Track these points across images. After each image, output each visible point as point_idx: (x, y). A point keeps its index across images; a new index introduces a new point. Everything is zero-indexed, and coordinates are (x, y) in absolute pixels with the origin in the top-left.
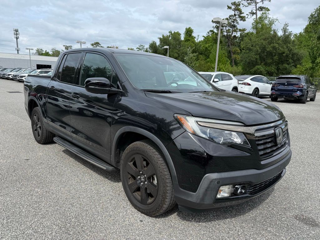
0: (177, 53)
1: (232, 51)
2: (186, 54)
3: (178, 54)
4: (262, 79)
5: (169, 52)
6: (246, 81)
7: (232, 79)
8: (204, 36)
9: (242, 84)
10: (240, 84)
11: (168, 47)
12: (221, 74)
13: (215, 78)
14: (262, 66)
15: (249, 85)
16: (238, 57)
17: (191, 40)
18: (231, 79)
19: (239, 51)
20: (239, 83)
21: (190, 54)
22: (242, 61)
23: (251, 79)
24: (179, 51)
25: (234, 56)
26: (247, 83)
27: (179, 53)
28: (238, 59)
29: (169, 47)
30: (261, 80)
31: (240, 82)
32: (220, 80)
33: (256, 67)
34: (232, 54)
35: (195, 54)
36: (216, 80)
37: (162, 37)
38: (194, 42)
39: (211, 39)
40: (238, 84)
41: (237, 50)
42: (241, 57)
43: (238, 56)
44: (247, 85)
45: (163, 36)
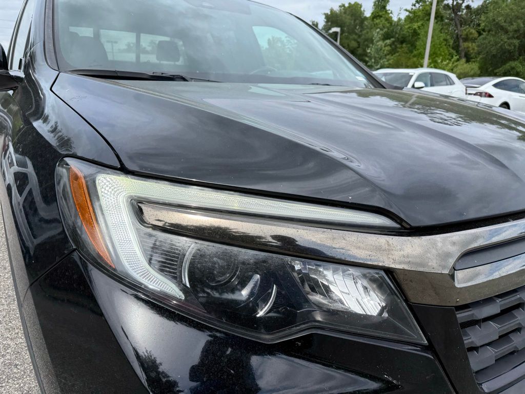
0: (355, 40)
1: (461, 35)
2: (372, 41)
3: (358, 42)
4: (517, 86)
5: (340, 39)
6: (483, 89)
7: (454, 84)
8: (406, 10)
9: (475, 94)
10: (469, 94)
11: (337, 29)
12: (430, 73)
13: (417, 80)
14: (520, 62)
15: (490, 96)
16: (472, 47)
17: (383, 16)
18: (452, 83)
19: (476, 35)
20: (468, 92)
21: (378, 41)
22: (479, 53)
23: (496, 85)
24: (360, 36)
25: (464, 45)
26: (486, 93)
27: (359, 40)
28: (472, 51)
29: (341, 30)
30: (517, 88)
31: (470, 91)
32: (426, 86)
33: (508, 64)
34: (461, 41)
35: (388, 41)
36: (418, 84)
37: (329, 13)
38: (389, 20)
39: (420, 13)
40: (466, 94)
41: (471, 34)
42: (478, 46)
43: (472, 45)
44: (485, 96)
45: (332, 10)
